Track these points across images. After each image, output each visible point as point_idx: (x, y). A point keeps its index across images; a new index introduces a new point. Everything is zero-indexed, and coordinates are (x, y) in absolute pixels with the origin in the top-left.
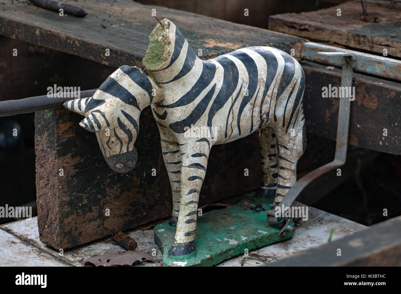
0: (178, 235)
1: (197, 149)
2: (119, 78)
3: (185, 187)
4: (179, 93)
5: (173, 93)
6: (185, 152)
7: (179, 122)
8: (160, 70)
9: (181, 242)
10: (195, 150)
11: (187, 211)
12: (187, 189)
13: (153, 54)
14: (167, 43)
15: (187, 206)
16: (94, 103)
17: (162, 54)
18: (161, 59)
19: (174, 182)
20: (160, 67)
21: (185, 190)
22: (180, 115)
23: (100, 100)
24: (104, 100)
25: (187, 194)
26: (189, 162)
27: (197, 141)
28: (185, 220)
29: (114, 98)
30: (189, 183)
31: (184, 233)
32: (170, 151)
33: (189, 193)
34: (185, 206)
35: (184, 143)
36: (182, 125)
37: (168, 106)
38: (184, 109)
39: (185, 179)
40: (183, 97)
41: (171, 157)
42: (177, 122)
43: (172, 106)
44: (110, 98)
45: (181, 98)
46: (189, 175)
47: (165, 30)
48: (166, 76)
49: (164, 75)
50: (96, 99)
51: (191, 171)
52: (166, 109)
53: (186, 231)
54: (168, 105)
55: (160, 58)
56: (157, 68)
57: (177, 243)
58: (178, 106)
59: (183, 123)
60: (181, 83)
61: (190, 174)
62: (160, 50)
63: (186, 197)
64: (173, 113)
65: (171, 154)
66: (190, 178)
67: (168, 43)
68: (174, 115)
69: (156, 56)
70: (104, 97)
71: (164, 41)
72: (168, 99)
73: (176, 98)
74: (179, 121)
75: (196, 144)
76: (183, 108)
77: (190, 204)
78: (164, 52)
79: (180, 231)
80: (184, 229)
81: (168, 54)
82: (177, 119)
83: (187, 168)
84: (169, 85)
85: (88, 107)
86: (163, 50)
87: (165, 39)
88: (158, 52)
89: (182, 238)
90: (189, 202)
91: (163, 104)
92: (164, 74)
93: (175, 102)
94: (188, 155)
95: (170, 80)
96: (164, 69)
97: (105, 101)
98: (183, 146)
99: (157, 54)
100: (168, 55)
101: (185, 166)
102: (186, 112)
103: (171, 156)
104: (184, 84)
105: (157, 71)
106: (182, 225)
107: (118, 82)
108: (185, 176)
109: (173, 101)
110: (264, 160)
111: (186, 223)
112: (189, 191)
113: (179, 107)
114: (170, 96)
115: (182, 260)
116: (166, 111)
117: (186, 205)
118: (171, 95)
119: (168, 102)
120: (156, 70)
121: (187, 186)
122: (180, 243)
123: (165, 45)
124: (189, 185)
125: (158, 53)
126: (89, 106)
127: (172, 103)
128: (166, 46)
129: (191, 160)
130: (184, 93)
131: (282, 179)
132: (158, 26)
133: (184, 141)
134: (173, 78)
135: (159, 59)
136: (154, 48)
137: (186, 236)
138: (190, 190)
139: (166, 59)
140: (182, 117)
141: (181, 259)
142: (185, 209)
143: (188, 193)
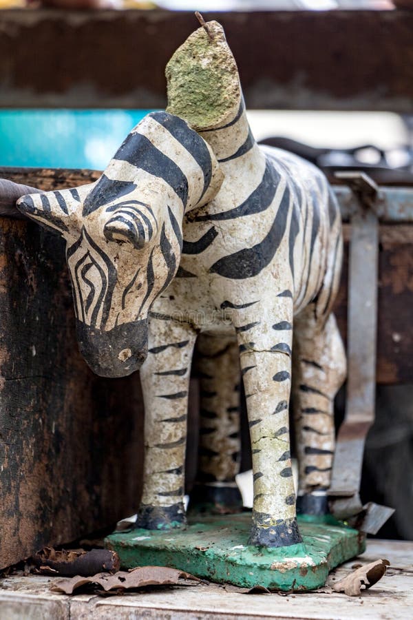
0: (271, 504)
1: (281, 313)
2: (156, 136)
3: (267, 396)
4: (245, 185)
5: (233, 184)
6: (258, 320)
7: (248, 250)
8: (219, 129)
9: (283, 518)
10: (277, 316)
11: (280, 449)
12: (273, 401)
13: (194, 96)
14: (227, 71)
15: (276, 439)
16: (111, 188)
17: (219, 95)
18: (220, 105)
19: (166, 421)
20: (220, 120)
21: (268, 403)
22: (251, 233)
23: (124, 182)
24: (133, 182)
25: (274, 413)
26: (270, 341)
27: (279, 295)
28: (279, 469)
29: (153, 177)
30: (275, 387)
31: (283, 498)
32: (174, 342)
33: (276, 409)
34: (273, 440)
35: (252, 301)
36: (252, 257)
37: (222, 216)
38: (259, 220)
39: (267, 379)
40: (252, 195)
41: (172, 358)
42: (245, 250)
43: (232, 214)
44: (145, 178)
45: (250, 196)
46: (274, 368)
47: (218, 43)
48: (227, 144)
49: (224, 140)
50: (115, 179)
51: (278, 360)
52: (214, 222)
53: (287, 494)
54: (222, 214)
55: (214, 102)
56: (213, 123)
57: (274, 521)
58: (246, 213)
59: (257, 253)
60: (247, 163)
61: (276, 366)
62: (212, 87)
63: (272, 418)
64: (235, 229)
65: (173, 350)
66: (276, 375)
67: (229, 69)
68: (236, 234)
69: (202, 100)
70: (132, 176)
71: (217, 67)
72: (224, 200)
73: (240, 197)
74: (248, 247)
75: (278, 303)
76: (256, 217)
77: (281, 434)
78: (223, 89)
79: (273, 494)
80: (281, 490)
81: (234, 93)
82: (244, 243)
83: (269, 354)
84: (227, 166)
85: (98, 199)
86: (220, 84)
87: (221, 63)
88: (205, 91)
89: (282, 510)
90: (279, 431)
91: (207, 213)
92: (224, 138)
93: (238, 205)
94: (266, 325)
95: (230, 155)
96: (227, 126)
97: (136, 185)
98: (251, 306)
99: (203, 95)
100: (234, 96)
101: (263, 349)
102: (262, 227)
103: (173, 355)
104: (251, 167)
105: (212, 130)
106: (275, 481)
107: (154, 144)
108: (267, 373)
109: (234, 204)
110: (217, 422)
111: (282, 476)
112: (277, 404)
113: (249, 216)
114: (227, 191)
115: (296, 554)
116: (213, 227)
117: (274, 438)
118: (230, 190)
119: (223, 205)
120: (211, 128)
121: (272, 395)
122: (279, 521)
123: (223, 74)
124: (275, 392)
125: (206, 93)
126: (100, 195)
127: (233, 207)
128: (225, 77)
129: (273, 335)
130: (254, 186)
131: (314, 435)
132: (194, 38)
133: (253, 296)
134: (237, 150)
135: (211, 105)
136: (194, 84)
137: (287, 504)
138: (279, 403)
139: (231, 103)
140: (254, 239)
141: (295, 552)
142: (273, 445)
143: (274, 410)
